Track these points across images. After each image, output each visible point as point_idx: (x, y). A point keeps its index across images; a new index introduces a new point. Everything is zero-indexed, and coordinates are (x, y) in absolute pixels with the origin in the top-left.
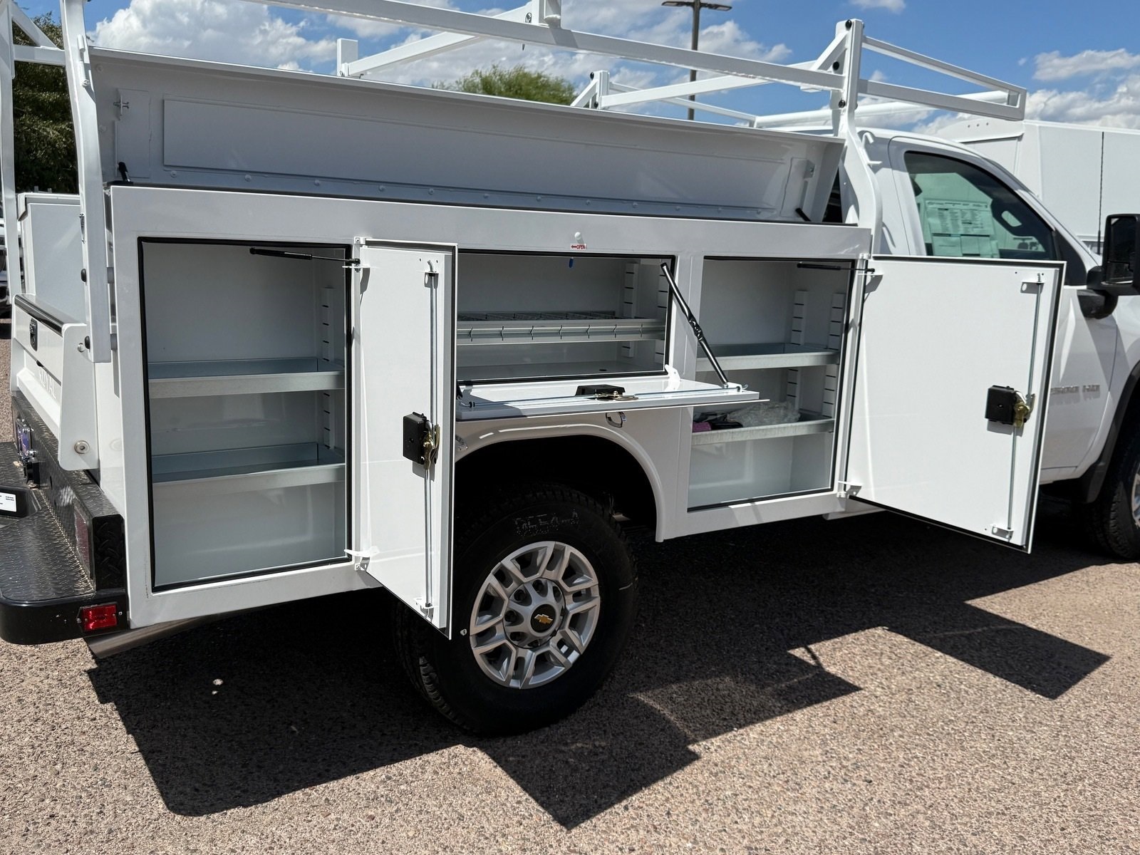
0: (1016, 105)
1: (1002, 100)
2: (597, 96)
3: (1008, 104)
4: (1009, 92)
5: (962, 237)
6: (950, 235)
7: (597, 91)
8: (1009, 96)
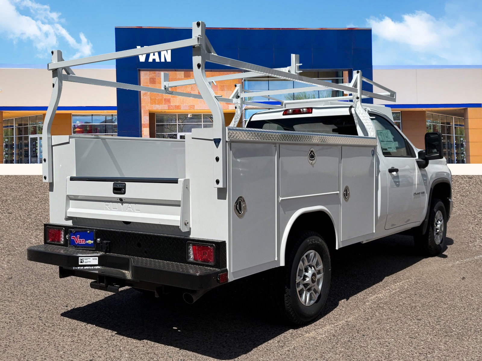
0: (394, 97)
1: (389, 95)
2: (239, 93)
3: (391, 96)
4: (391, 93)
5: (387, 142)
6: (384, 141)
7: (239, 91)
8: (391, 94)
